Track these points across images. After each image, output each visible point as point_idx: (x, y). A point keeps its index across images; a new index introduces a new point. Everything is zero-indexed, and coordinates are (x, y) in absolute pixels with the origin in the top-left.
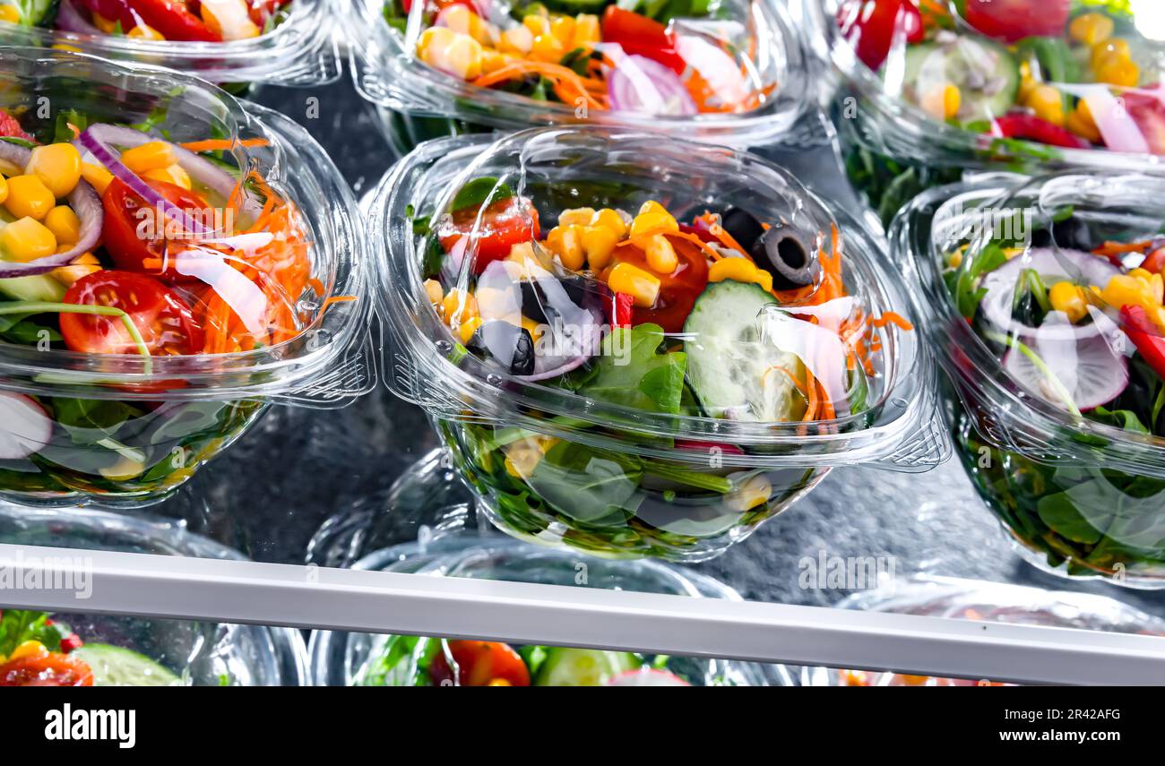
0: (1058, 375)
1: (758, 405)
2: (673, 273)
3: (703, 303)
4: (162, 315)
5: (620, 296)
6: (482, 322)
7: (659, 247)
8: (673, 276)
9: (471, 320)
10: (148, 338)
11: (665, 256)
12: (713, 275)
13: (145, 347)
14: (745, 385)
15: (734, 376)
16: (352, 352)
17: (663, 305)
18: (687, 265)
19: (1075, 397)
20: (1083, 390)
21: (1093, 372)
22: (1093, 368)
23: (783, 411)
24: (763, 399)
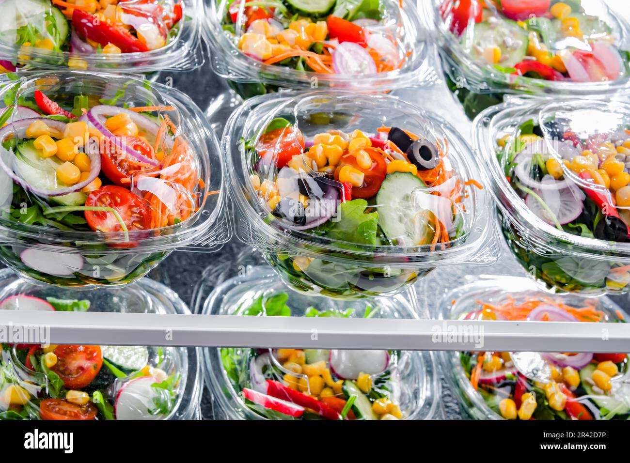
0: (550, 207)
1: (412, 232)
2: (370, 168)
3: (385, 184)
4: (130, 207)
5: (345, 184)
6: (281, 199)
7: (363, 156)
8: (370, 170)
9: (275, 197)
10: (124, 220)
11: (366, 161)
12: (389, 170)
13: (124, 224)
14: (406, 224)
15: (401, 220)
16: (220, 219)
17: (366, 185)
18: (376, 164)
19: (558, 217)
20: (562, 214)
21: (566, 204)
22: (566, 202)
23: (424, 234)
24: (415, 229)
